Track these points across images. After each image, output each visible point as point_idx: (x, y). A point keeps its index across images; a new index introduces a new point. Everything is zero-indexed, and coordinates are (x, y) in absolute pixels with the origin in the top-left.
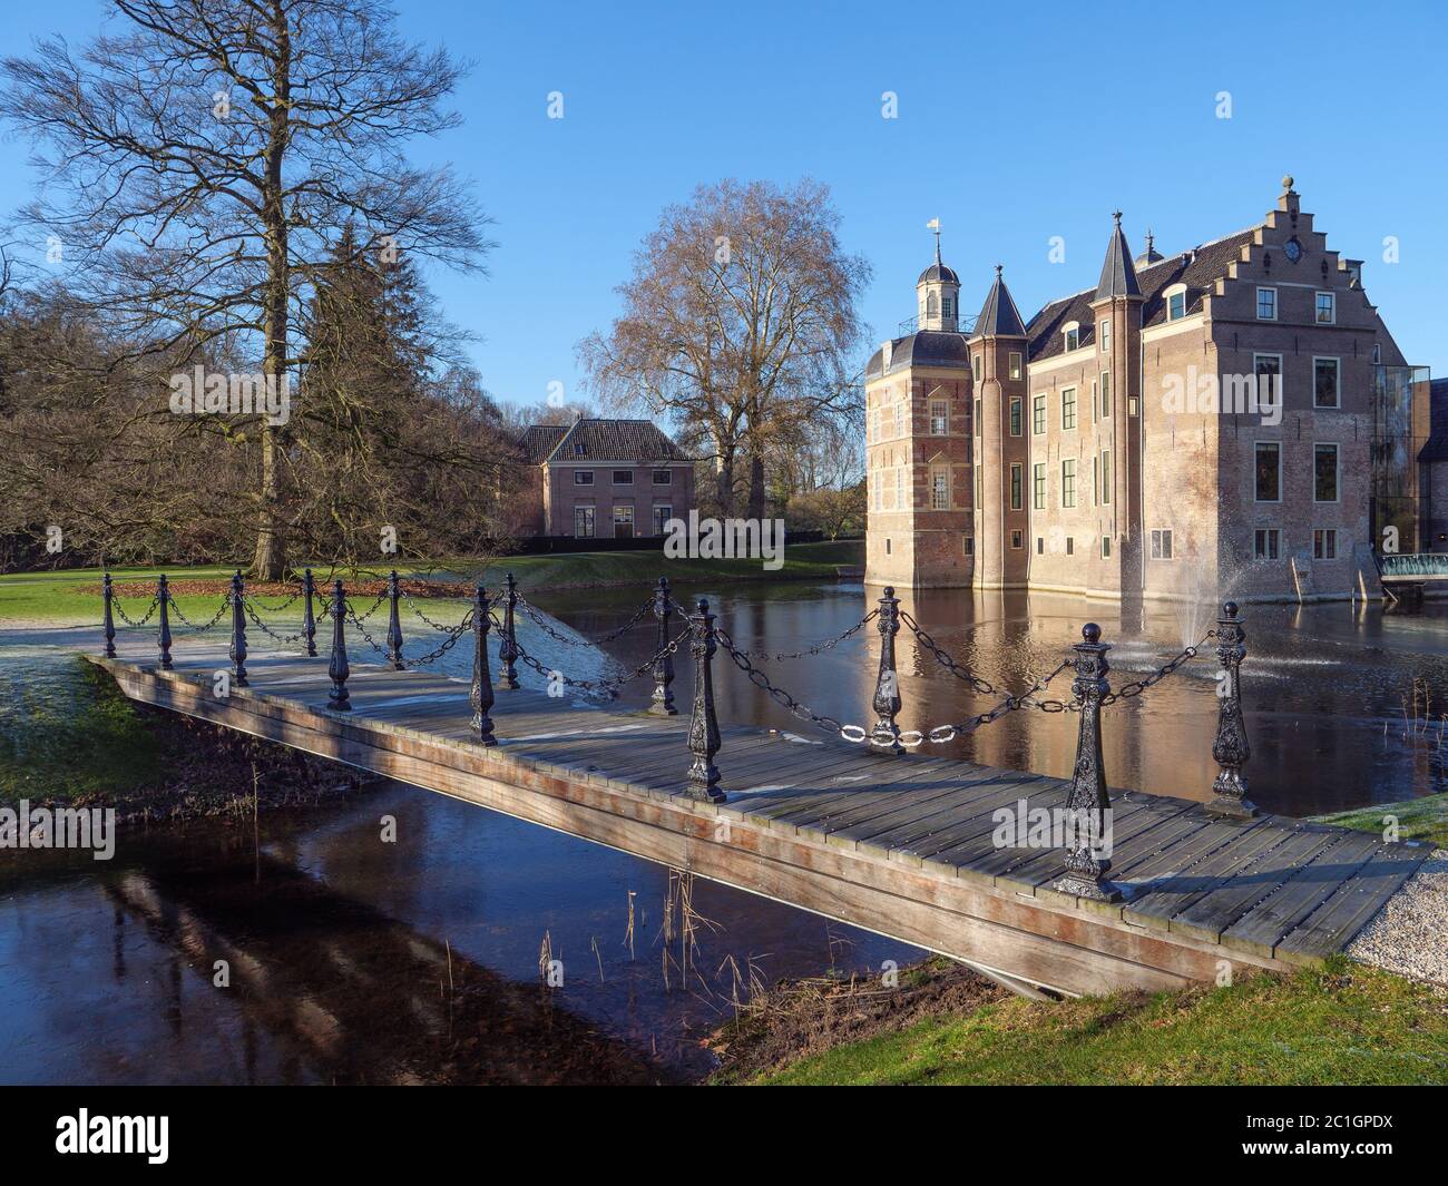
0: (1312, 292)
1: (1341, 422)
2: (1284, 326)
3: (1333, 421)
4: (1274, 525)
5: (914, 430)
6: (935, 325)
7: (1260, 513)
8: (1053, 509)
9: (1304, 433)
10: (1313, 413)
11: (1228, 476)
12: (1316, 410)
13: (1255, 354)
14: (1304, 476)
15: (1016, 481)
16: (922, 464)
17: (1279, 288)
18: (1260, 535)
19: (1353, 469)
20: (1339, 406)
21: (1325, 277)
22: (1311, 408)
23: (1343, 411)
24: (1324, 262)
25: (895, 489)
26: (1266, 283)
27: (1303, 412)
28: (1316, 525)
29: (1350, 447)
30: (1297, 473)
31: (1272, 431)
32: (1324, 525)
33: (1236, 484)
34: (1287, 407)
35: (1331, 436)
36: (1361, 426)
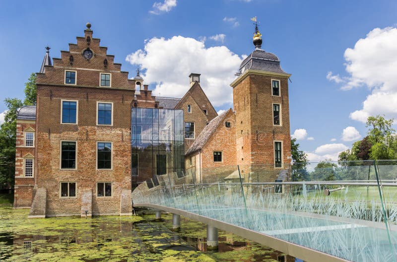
0: (98, 73)
1: (113, 132)
2: (79, 87)
3: (108, 132)
4: (72, 181)
7: (63, 175)
9: (91, 137)
10: (96, 128)
11: (44, 157)
12: (98, 127)
13: (62, 100)
14: (90, 157)
17: (78, 70)
18: (64, 185)
20: (112, 125)
21: (106, 67)
22: (95, 125)
23: (114, 127)
24: (106, 60)
26: (71, 68)
27: (90, 127)
28: (98, 180)
29: (118, 144)
30: (86, 156)
31: (71, 136)
32: (104, 181)
33: (49, 161)
34: (80, 124)
35: (107, 138)
36: (125, 134)
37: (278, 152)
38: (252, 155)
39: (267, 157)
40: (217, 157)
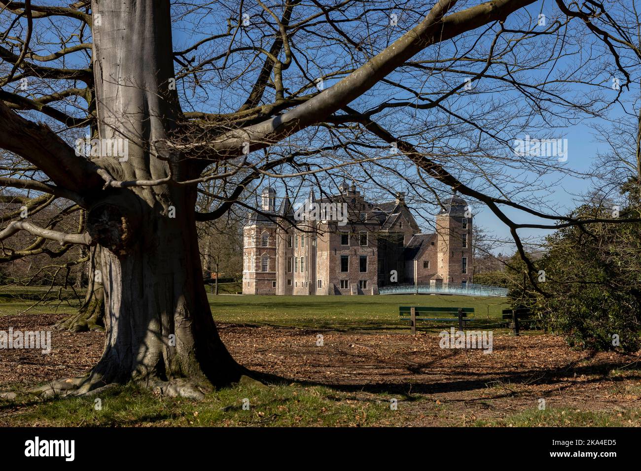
0: (359, 213)
1: (368, 250)
3: (365, 250)
4: (347, 279)
5: (256, 245)
6: (266, 208)
7: (343, 276)
8: (299, 273)
9: (356, 253)
10: (359, 247)
11: (332, 265)
13: (341, 231)
14: (356, 265)
15: (289, 262)
16: (258, 256)
18: (342, 282)
19: (371, 263)
20: (367, 245)
21: (364, 209)
22: (358, 245)
23: (369, 247)
24: (364, 205)
25: (251, 264)
27: (356, 247)
28: (360, 279)
29: (371, 257)
30: (353, 263)
31: (346, 252)
32: (363, 279)
33: (335, 267)
34: (351, 246)
35: (365, 254)
36: (375, 251)
37: (464, 264)
38: (449, 266)
39: (458, 267)
40: (426, 265)
